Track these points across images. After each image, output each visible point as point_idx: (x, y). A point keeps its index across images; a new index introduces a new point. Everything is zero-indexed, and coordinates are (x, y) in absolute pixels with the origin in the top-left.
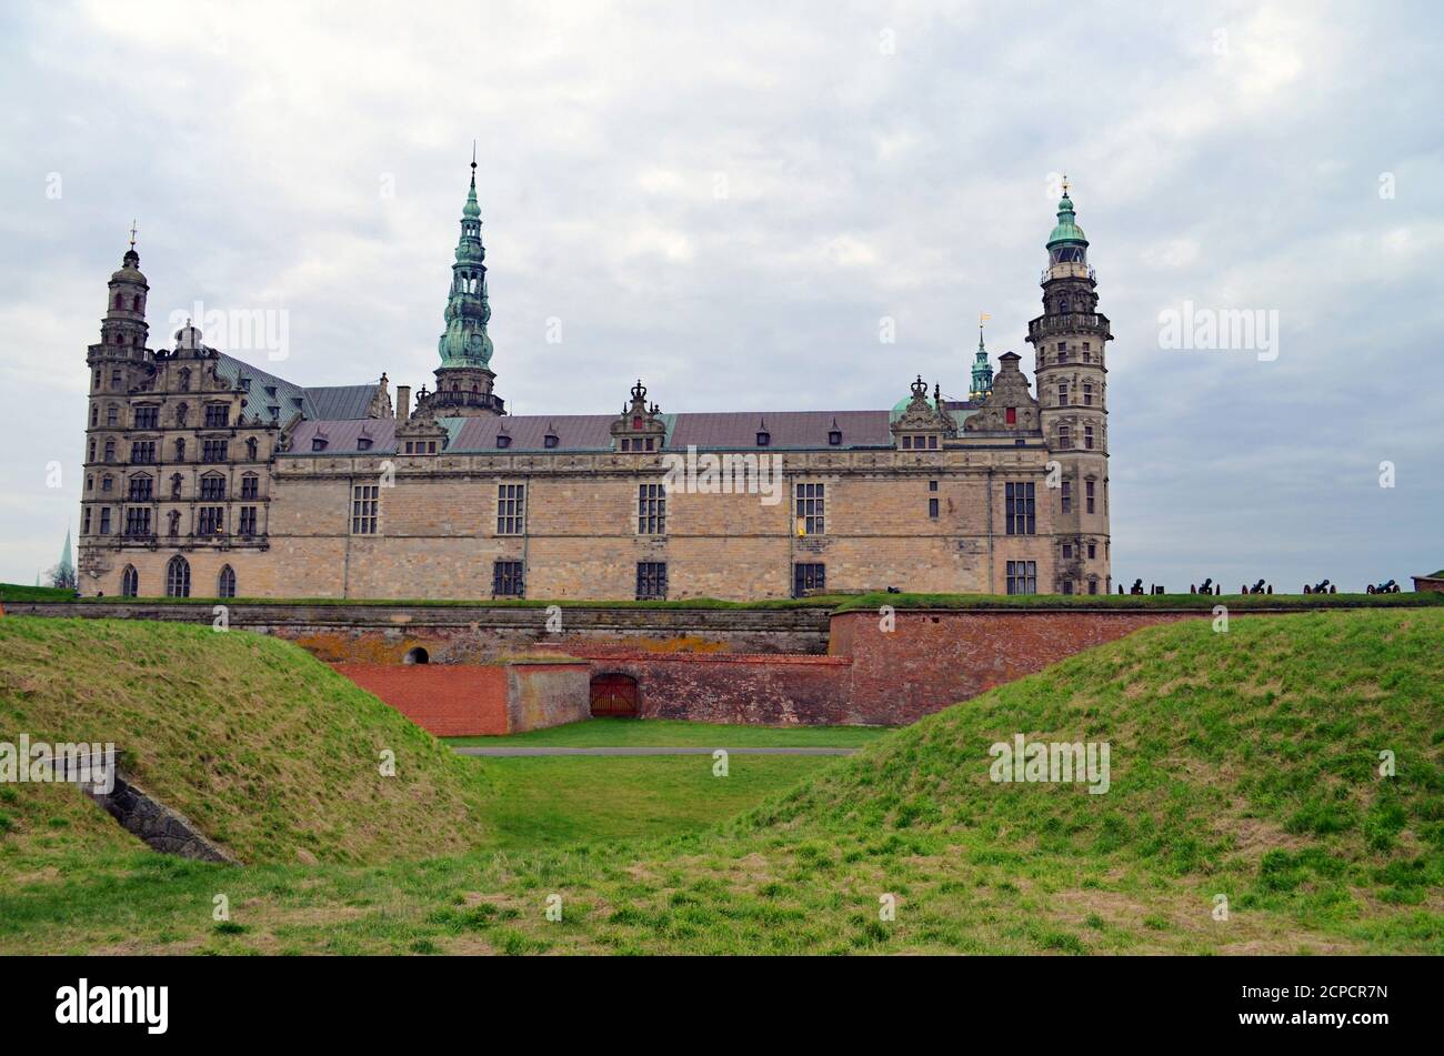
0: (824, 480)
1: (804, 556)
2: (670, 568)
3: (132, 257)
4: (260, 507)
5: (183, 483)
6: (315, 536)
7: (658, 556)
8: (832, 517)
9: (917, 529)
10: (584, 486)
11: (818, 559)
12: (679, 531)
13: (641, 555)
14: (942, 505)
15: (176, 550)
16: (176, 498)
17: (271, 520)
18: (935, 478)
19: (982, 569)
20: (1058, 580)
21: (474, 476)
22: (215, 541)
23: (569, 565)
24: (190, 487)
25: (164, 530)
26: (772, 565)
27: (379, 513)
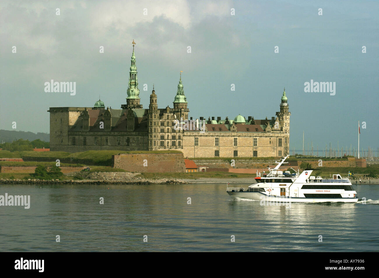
0: (257, 138)
1: (255, 150)
2: (238, 152)
3: (153, 91)
4: (181, 141)
5: (169, 136)
6: (190, 146)
7: (237, 150)
8: (258, 143)
9: (268, 145)
10: (227, 138)
11: (257, 150)
12: (239, 146)
13: (234, 149)
14: (271, 142)
15: (168, 149)
16: (168, 139)
17: (183, 143)
18: (270, 137)
19: (276, 152)
20: (284, 153)
21: (212, 136)
22: (175, 147)
23: (225, 151)
24: (170, 137)
25: (166, 145)
26: (251, 151)
27: (199, 142)
